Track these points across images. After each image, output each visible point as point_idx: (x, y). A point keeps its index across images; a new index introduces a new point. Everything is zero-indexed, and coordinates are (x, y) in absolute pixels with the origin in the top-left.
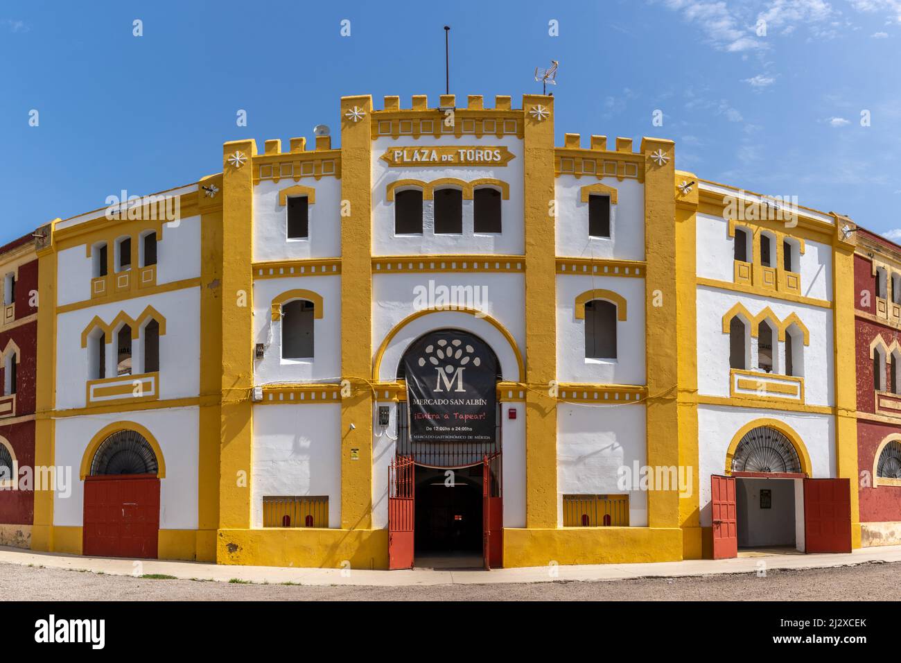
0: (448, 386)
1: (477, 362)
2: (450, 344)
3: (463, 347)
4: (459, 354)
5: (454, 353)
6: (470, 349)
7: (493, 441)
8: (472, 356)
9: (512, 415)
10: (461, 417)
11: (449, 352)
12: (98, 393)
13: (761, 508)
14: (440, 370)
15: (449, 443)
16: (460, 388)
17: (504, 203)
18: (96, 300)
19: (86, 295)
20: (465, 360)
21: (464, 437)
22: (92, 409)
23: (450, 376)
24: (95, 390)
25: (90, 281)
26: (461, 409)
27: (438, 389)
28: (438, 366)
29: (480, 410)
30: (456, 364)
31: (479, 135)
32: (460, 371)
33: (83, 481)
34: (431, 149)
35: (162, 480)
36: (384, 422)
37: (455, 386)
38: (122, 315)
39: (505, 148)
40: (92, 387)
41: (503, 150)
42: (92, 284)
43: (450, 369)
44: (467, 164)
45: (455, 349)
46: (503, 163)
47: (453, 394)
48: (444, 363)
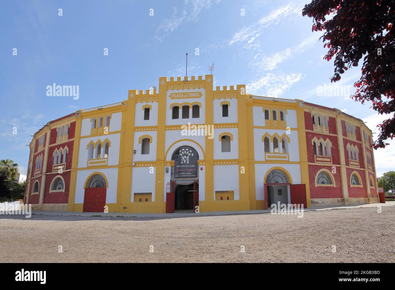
0: (185, 162)
1: (192, 155)
2: (185, 150)
3: (189, 151)
4: (188, 153)
5: (186, 152)
6: (191, 151)
7: (197, 177)
8: (191, 153)
9: (202, 169)
10: (188, 170)
11: (185, 152)
12: (91, 163)
13: (279, 195)
14: (183, 157)
15: (185, 178)
16: (188, 162)
17: (200, 109)
18: (92, 135)
19: (89, 134)
20: (189, 155)
21: (189, 176)
22: (88, 168)
23: (185, 159)
24: (90, 162)
25: (91, 130)
26: (188, 168)
27: (182, 163)
28: (182, 156)
29: (193, 168)
30: (187, 155)
31: (194, 89)
32: (188, 157)
33: (84, 190)
34: (181, 93)
35: (107, 189)
36: (167, 172)
37: (186, 161)
38: (99, 140)
39: (200, 92)
40: (89, 161)
41: (200, 93)
42: (91, 131)
43: (185, 157)
44: (190, 97)
45: (187, 151)
46: (200, 97)
47: (186, 164)
48: (183, 155)
